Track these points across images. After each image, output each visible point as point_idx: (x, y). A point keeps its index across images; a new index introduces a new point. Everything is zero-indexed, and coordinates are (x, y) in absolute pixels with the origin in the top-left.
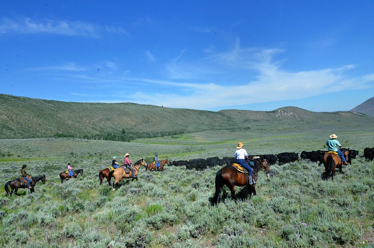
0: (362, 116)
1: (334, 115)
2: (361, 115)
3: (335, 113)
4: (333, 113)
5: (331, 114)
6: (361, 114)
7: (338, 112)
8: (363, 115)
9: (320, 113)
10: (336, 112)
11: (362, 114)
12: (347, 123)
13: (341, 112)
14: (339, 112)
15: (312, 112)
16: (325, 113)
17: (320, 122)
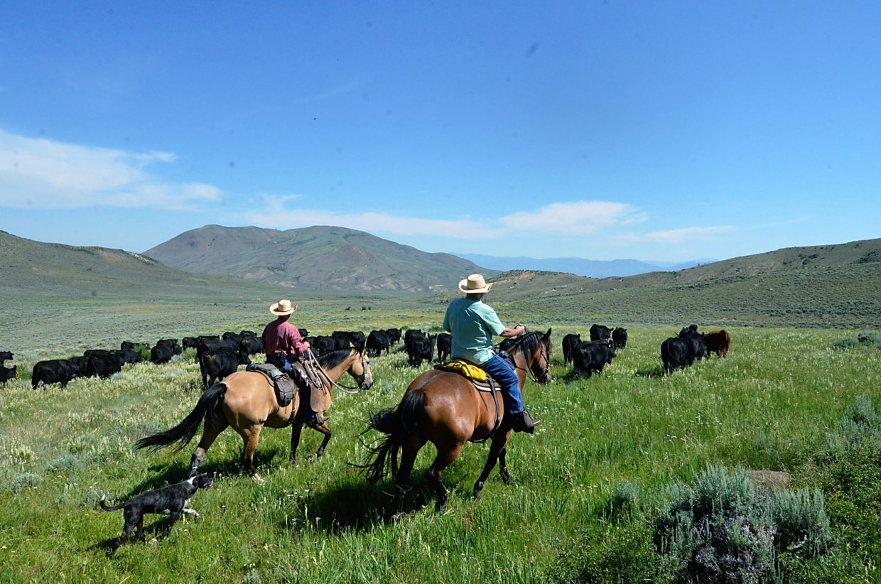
0: (146, 263)
1: (80, 254)
2: (147, 261)
3: (86, 251)
4: (81, 250)
5: (75, 250)
6: (148, 258)
7: (95, 247)
8: (152, 262)
9: (45, 244)
10: (89, 248)
11: (151, 259)
12: (106, 277)
13: (103, 249)
14: (97, 248)
15: (18, 240)
16: (57, 246)
17: (34, 268)
